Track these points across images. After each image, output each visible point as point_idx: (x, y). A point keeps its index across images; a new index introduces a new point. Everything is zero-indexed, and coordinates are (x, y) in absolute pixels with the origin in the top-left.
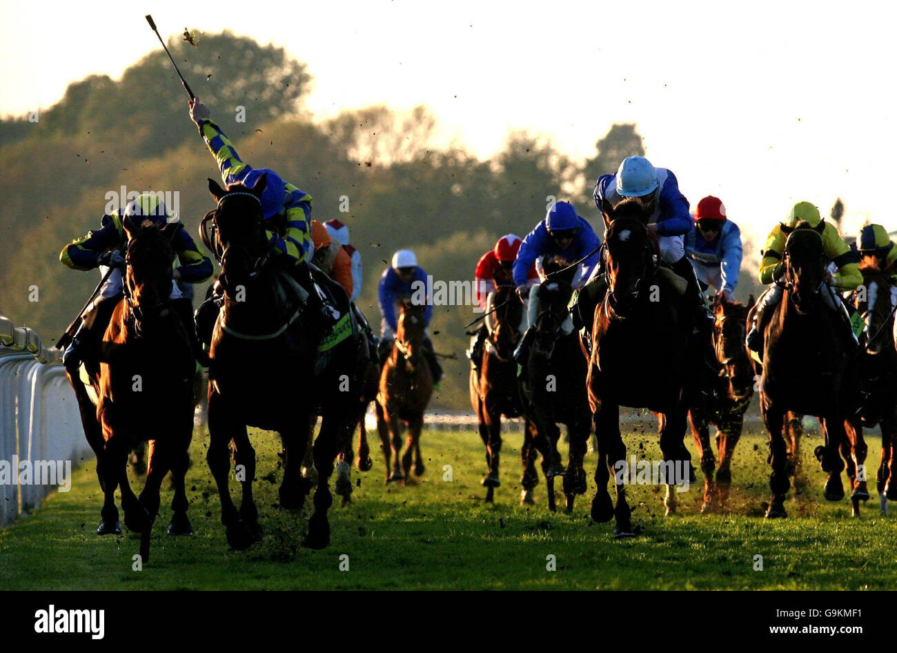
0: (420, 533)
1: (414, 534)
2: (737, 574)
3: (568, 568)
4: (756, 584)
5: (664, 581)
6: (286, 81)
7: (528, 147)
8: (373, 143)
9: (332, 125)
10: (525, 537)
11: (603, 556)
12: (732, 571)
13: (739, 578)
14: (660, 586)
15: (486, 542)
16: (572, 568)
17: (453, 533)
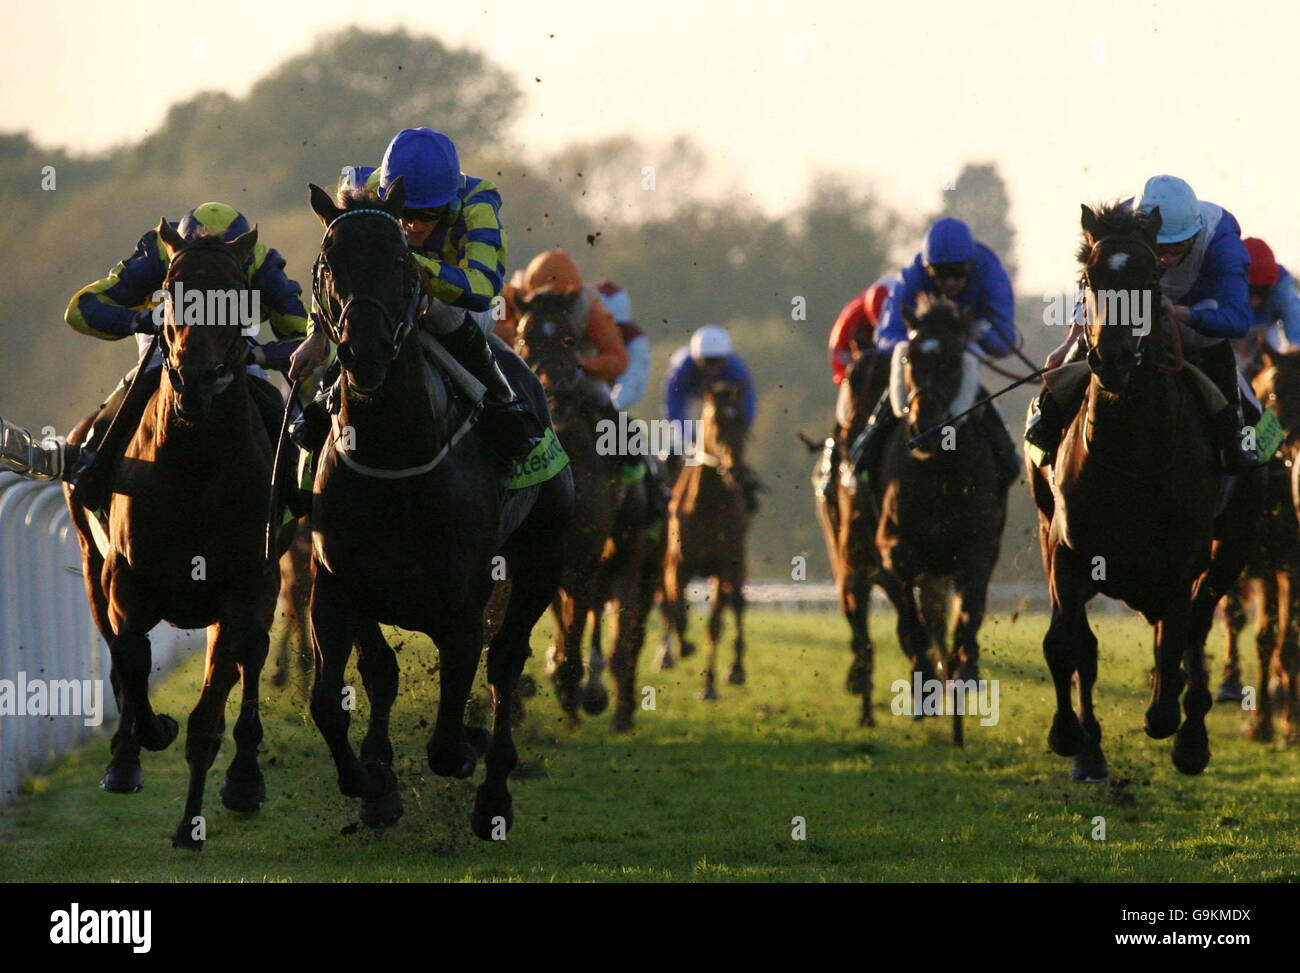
0: (682, 760)
1: (672, 762)
2: (1146, 820)
3: (899, 811)
4: (1174, 835)
5: (1039, 831)
6: (488, 99)
7: (841, 194)
8: (613, 188)
9: (555, 163)
10: (837, 767)
11: (951, 794)
12: (1140, 816)
13: (1149, 826)
14: (1035, 837)
15: (780, 774)
16: (906, 812)
17: (731, 761)
